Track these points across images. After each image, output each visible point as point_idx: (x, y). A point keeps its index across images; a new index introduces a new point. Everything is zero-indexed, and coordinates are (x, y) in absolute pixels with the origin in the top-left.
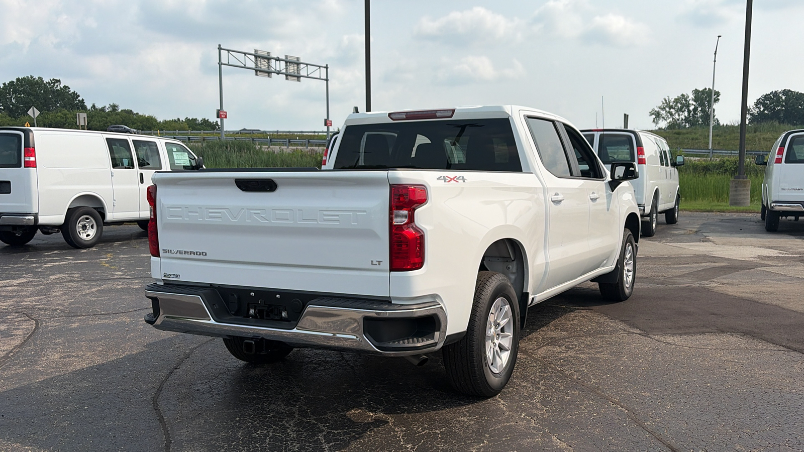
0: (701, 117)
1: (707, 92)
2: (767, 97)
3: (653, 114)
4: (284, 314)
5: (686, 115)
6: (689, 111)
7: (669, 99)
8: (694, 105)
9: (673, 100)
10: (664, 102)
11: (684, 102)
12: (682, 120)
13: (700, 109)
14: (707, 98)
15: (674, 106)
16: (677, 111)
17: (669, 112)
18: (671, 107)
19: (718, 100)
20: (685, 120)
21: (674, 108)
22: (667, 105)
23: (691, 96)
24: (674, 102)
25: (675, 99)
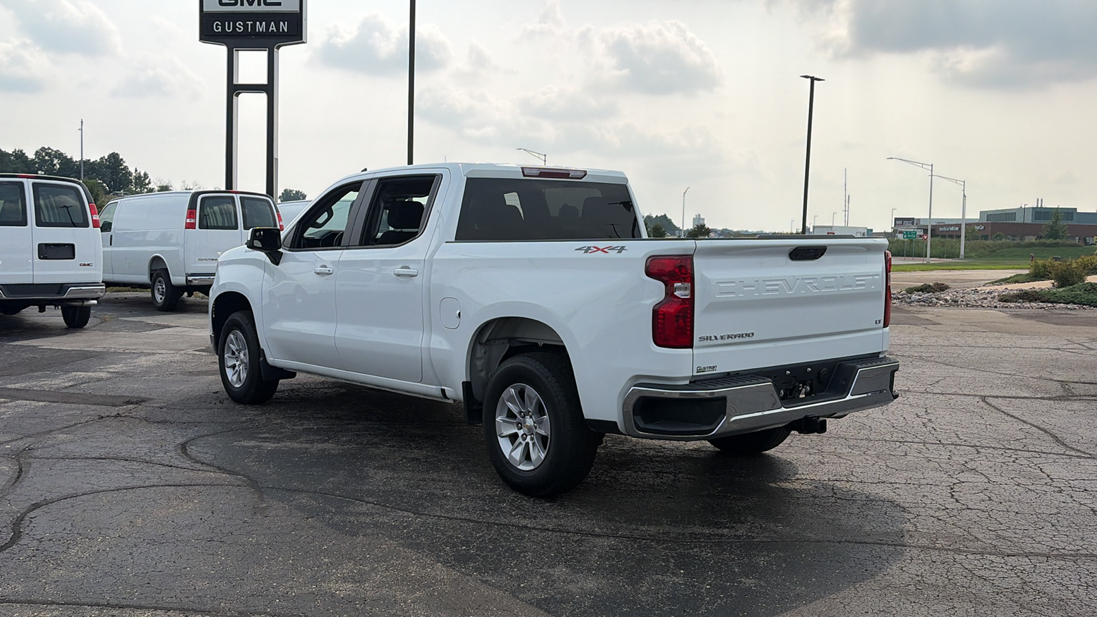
4: (806, 389)
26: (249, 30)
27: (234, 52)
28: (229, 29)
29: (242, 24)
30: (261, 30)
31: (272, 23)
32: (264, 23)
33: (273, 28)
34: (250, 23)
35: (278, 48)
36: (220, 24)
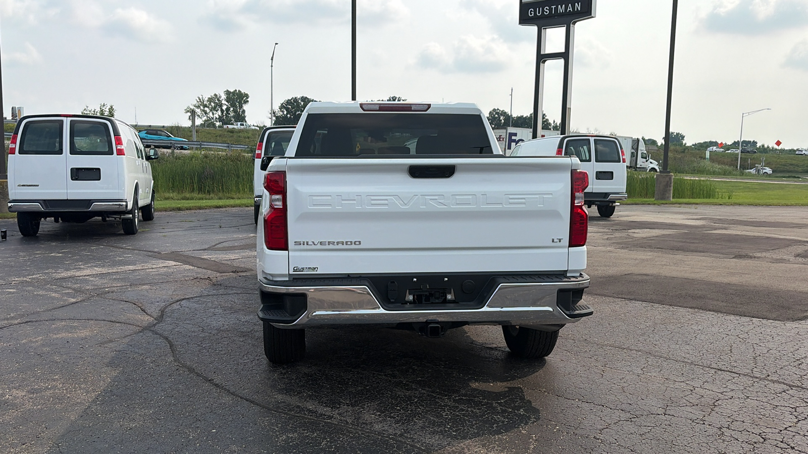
0: (234, 117)
1: (237, 94)
2: (289, 102)
3: (188, 111)
4: (449, 297)
5: (220, 115)
6: (222, 111)
7: (202, 98)
8: (227, 105)
9: (207, 99)
10: (199, 101)
11: (217, 101)
12: (216, 118)
13: (232, 109)
14: (238, 99)
15: (208, 105)
16: (211, 111)
17: (204, 111)
18: (205, 106)
19: (248, 101)
20: (218, 119)
21: (208, 107)
22: (202, 104)
23: (223, 97)
24: (208, 101)
25: (209, 98)
26: (553, 13)
27: (542, 30)
28: (539, 13)
29: (548, 8)
30: (561, 12)
31: (570, 5)
32: (564, 6)
33: (570, 9)
34: (553, 7)
35: (574, 23)
36: (533, 10)
